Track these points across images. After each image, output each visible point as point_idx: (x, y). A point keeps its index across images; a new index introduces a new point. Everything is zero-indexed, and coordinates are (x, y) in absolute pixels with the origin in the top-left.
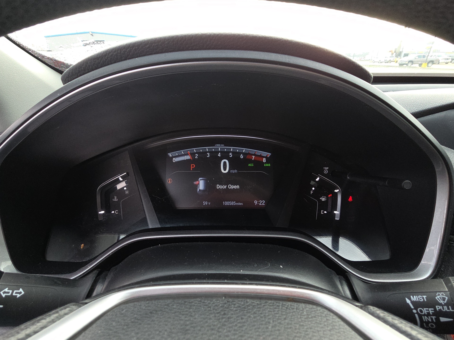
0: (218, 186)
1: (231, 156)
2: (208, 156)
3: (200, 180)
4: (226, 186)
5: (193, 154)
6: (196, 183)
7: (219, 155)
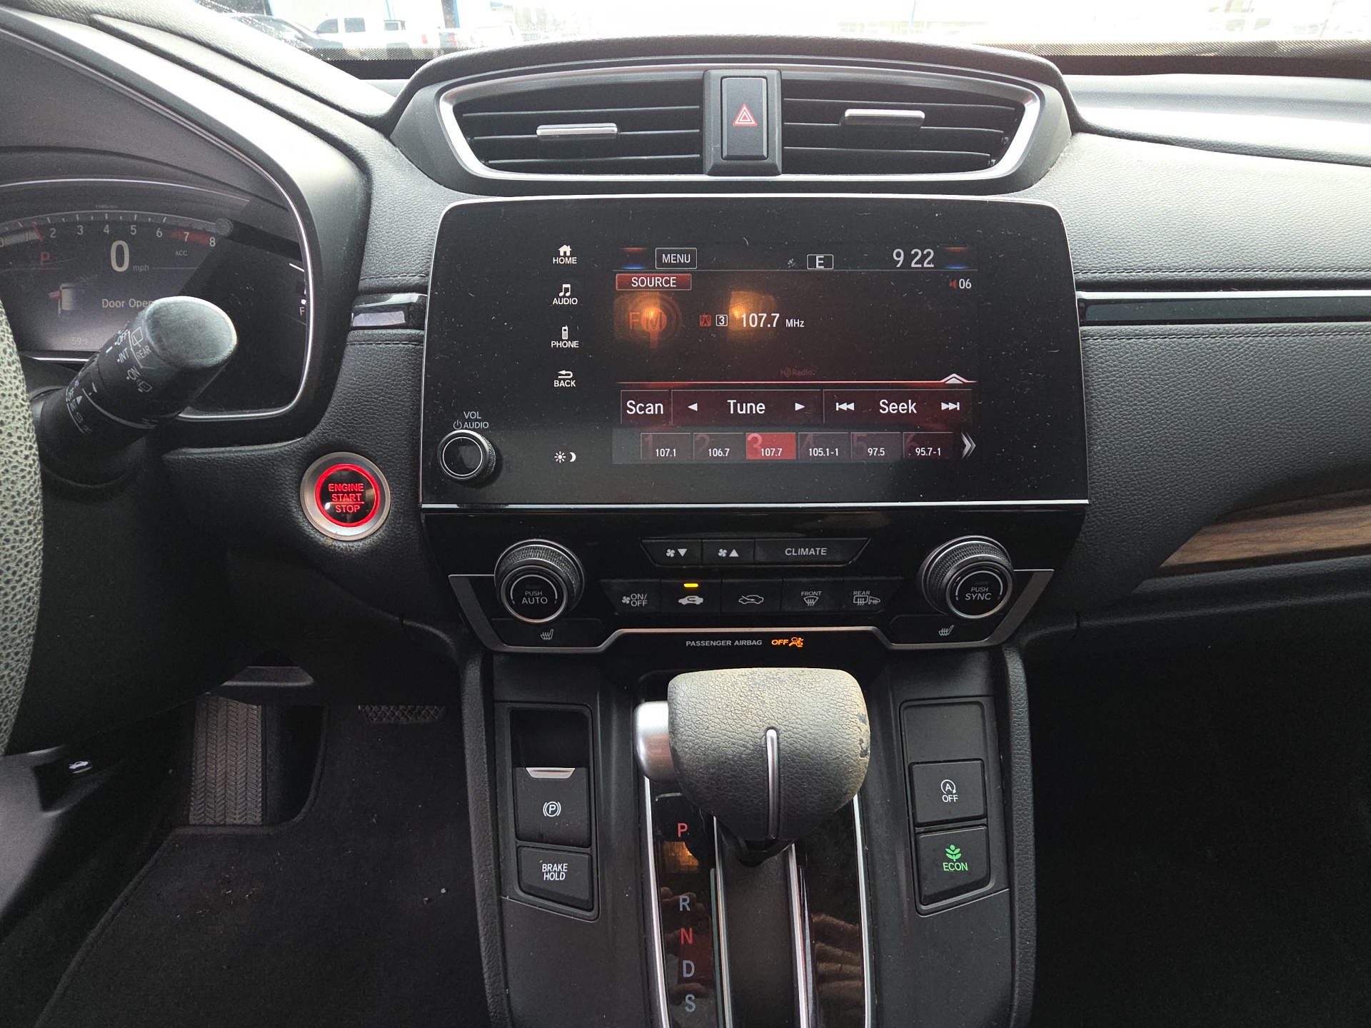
0: (105, 302)
1: (133, 231)
2: (80, 232)
3: (63, 288)
4: (123, 302)
5: (43, 229)
6: (53, 295)
7: (107, 230)
